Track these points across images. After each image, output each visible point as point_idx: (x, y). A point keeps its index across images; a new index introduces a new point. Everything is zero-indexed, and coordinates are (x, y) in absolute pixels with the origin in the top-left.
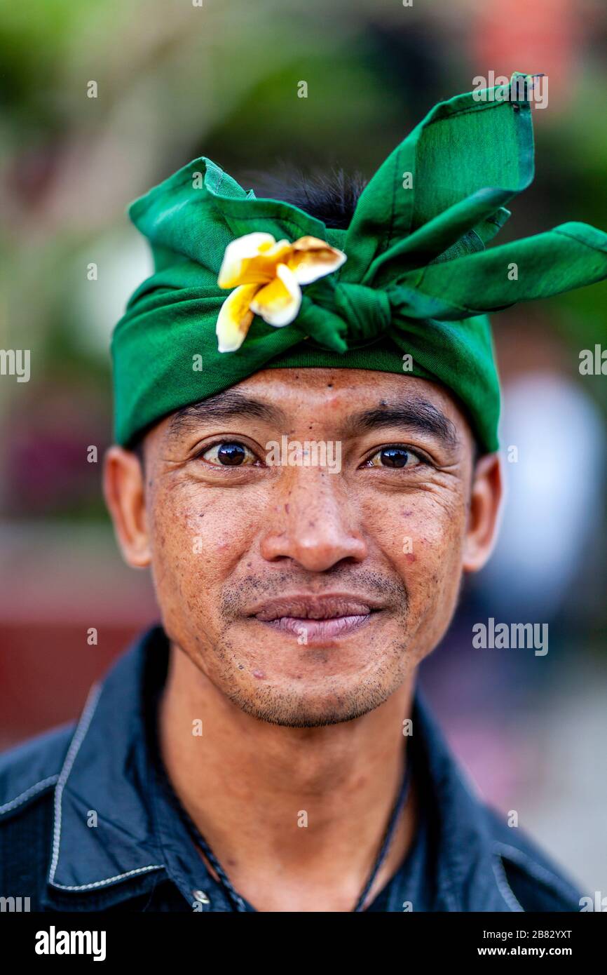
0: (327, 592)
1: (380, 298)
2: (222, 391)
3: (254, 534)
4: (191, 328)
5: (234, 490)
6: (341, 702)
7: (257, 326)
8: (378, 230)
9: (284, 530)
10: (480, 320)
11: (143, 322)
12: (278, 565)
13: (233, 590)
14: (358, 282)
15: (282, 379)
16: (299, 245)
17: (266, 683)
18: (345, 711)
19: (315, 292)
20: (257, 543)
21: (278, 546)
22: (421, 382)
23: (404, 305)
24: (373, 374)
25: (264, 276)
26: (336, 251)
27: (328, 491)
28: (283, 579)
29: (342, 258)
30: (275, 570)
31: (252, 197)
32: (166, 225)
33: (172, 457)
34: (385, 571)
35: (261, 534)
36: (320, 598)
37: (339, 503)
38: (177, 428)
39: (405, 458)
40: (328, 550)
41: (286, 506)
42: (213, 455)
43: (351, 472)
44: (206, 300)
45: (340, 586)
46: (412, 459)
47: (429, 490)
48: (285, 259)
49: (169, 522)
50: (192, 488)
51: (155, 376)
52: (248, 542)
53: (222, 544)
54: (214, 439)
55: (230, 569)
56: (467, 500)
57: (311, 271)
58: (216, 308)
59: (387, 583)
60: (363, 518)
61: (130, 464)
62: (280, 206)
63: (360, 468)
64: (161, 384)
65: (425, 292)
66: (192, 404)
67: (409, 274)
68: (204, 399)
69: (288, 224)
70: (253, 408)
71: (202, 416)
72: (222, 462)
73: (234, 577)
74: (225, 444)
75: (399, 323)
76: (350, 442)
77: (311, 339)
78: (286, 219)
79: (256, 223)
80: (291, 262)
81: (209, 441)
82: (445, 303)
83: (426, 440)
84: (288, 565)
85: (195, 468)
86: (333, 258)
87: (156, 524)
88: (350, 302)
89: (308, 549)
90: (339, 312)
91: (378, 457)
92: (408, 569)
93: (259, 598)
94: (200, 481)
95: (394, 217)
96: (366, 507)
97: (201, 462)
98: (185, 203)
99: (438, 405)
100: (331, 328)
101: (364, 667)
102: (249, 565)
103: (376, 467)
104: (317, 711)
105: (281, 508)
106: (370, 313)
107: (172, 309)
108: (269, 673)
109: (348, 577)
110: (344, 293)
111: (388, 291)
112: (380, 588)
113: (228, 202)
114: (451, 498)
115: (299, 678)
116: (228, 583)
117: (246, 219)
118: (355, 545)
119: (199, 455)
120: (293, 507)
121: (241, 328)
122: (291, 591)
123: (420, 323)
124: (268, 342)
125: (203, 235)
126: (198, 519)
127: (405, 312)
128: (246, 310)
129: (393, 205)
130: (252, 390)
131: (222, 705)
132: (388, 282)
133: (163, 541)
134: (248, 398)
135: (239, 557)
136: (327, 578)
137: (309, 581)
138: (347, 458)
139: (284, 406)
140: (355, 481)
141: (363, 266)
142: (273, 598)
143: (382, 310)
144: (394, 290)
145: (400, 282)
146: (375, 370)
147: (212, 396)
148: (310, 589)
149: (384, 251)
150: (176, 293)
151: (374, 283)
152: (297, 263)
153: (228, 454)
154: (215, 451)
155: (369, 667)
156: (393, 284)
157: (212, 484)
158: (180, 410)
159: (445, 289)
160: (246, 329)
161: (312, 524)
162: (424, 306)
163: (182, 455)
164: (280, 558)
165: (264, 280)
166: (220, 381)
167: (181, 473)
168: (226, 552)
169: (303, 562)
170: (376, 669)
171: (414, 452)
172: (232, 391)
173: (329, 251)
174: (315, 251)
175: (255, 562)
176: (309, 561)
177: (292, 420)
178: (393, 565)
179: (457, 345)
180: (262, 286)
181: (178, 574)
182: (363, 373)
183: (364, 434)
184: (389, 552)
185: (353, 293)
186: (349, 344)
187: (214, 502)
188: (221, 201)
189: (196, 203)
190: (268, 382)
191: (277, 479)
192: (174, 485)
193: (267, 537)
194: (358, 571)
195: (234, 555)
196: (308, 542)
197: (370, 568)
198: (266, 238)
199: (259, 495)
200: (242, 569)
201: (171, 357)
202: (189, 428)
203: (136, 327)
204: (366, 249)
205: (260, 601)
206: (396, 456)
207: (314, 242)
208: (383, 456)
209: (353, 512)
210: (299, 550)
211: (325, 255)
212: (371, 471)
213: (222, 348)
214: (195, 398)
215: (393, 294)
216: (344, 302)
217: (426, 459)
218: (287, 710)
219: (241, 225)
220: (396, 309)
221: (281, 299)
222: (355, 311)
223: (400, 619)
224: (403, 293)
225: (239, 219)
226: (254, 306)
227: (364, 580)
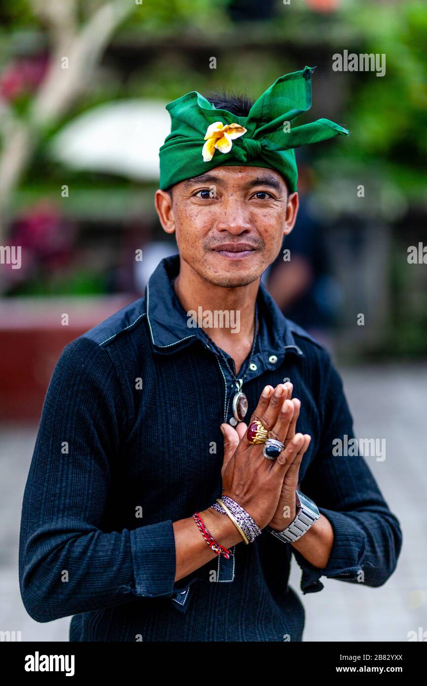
0: (239, 243)
1: (257, 143)
2: (203, 173)
3: (214, 222)
4: (193, 151)
5: (208, 207)
6: (242, 280)
7: (217, 153)
8: (257, 120)
9: (224, 221)
10: (293, 150)
11: (174, 148)
12: (223, 233)
13: (208, 241)
14: (250, 138)
15: (223, 170)
16: (231, 126)
17: (218, 274)
18: (245, 282)
19: (237, 142)
20: (215, 225)
21: (222, 226)
22: (271, 170)
23: (265, 146)
24: (255, 168)
25: (220, 136)
26: (244, 128)
27: (239, 208)
28: (224, 238)
29: (246, 131)
30: (222, 235)
31: (214, 108)
32: (182, 114)
33: (185, 195)
34: (257, 236)
35: (217, 222)
36: (237, 245)
37: (243, 212)
38: (187, 186)
39: (265, 196)
40: (240, 228)
41: (225, 213)
42: (199, 195)
43: (247, 201)
44: (197, 142)
45: (243, 241)
46: (267, 196)
47: (272, 207)
48: (226, 131)
49: (185, 218)
50: (193, 207)
51: (179, 167)
52: (212, 225)
53: (204, 225)
54: (201, 189)
55: (206, 234)
56: (285, 210)
57: (236, 135)
58: (202, 145)
59: (258, 240)
60: (250, 217)
61: (166, 196)
62: (224, 111)
63: (249, 199)
64: (181, 170)
65: (273, 141)
66: (193, 178)
67: (267, 135)
68: (197, 176)
69: (226, 117)
70: (214, 180)
71: (196, 182)
72: (203, 197)
73: (207, 237)
74: (203, 191)
75: (263, 151)
76: (246, 191)
77: (234, 156)
78: (226, 115)
79: (216, 118)
80: (228, 132)
81: (199, 190)
82: (280, 145)
83: (272, 190)
84: (226, 233)
85: (193, 199)
86: (243, 131)
87: (179, 218)
88: (248, 145)
89: (233, 227)
90: (244, 148)
91: (256, 195)
92: (265, 235)
93: (216, 244)
94: (195, 204)
95: (262, 117)
96: (251, 213)
97: (195, 197)
98: (189, 107)
99: (276, 178)
100: (242, 153)
101: (250, 268)
102: (213, 233)
103: (255, 199)
104: (235, 283)
105: (223, 213)
106: (254, 148)
107: (185, 145)
108: (219, 270)
109: (245, 238)
110: (246, 142)
111: (260, 141)
112: (255, 241)
113: (206, 110)
114: (280, 210)
115: (229, 271)
116: (205, 238)
117: (212, 116)
118: (248, 226)
119: (195, 195)
120: (227, 213)
121: (211, 154)
122: (227, 242)
123: (271, 152)
124: (220, 158)
125: (196, 119)
126: (195, 217)
127: (266, 148)
128: (213, 147)
129: (262, 113)
130: (213, 173)
131: (201, 280)
132: (260, 138)
133: (182, 224)
134: (212, 176)
135: (209, 230)
136: (239, 238)
137: (233, 239)
138: (245, 196)
139: (225, 179)
140: (248, 204)
141: (252, 132)
142: (221, 244)
143: (258, 148)
144: (263, 140)
145: (264, 138)
146: (255, 166)
147: (200, 175)
148: (233, 241)
149: (260, 127)
150: (187, 139)
151: (257, 138)
152: (230, 132)
153: (204, 195)
154: (200, 193)
155: (252, 269)
156: (262, 139)
157: (200, 205)
158: (188, 179)
159: (279, 141)
160: (213, 154)
161: (234, 219)
162: (272, 146)
163: (188, 195)
164: (223, 230)
165: (219, 137)
166: (202, 170)
167: (188, 201)
168: (205, 229)
169: (231, 232)
170: (254, 270)
171: (268, 194)
172: (206, 174)
173: (241, 128)
174: (236, 128)
175: (214, 232)
176: (233, 232)
177: (227, 184)
178: (260, 234)
179: (283, 158)
180: (218, 139)
181: (187, 236)
182: (251, 167)
183: (251, 188)
184: (258, 229)
185: (249, 142)
186: (247, 158)
187: (200, 212)
188: (204, 109)
189: (193, 107)
190: (219, 171)
191: (222, 203)
192: (186, 205)
193: (219, 223)
194: (249, 235)
195: (207, 229)
196: (232, 225)
197: (253, 234)
198: (220, 124)
199: (216, 209)
200: (210, 234)
201: (185, 161)
202: (191, 185)
203: (170, 149)
204: (253, 126)
205: (216, 245)
206: (262, 195)
207: (236, 125)
208: (257, 195)
209: (247, 214)
210: (230, 228)
211: (240, 129)
212: (254, 200)
213: (205, 160)
214: (194, 176)
215: (262, 142)
216: (246, 145)
217: (272, 196)
218: (225, 282)
219: (211, 118)
220: (263, 147)
221: (225, 145)
222: (249, 148)
223: (262, 253)
224: (265, 142)
225: (210, 116)
226: (216, 146)
227: (251, 238)
